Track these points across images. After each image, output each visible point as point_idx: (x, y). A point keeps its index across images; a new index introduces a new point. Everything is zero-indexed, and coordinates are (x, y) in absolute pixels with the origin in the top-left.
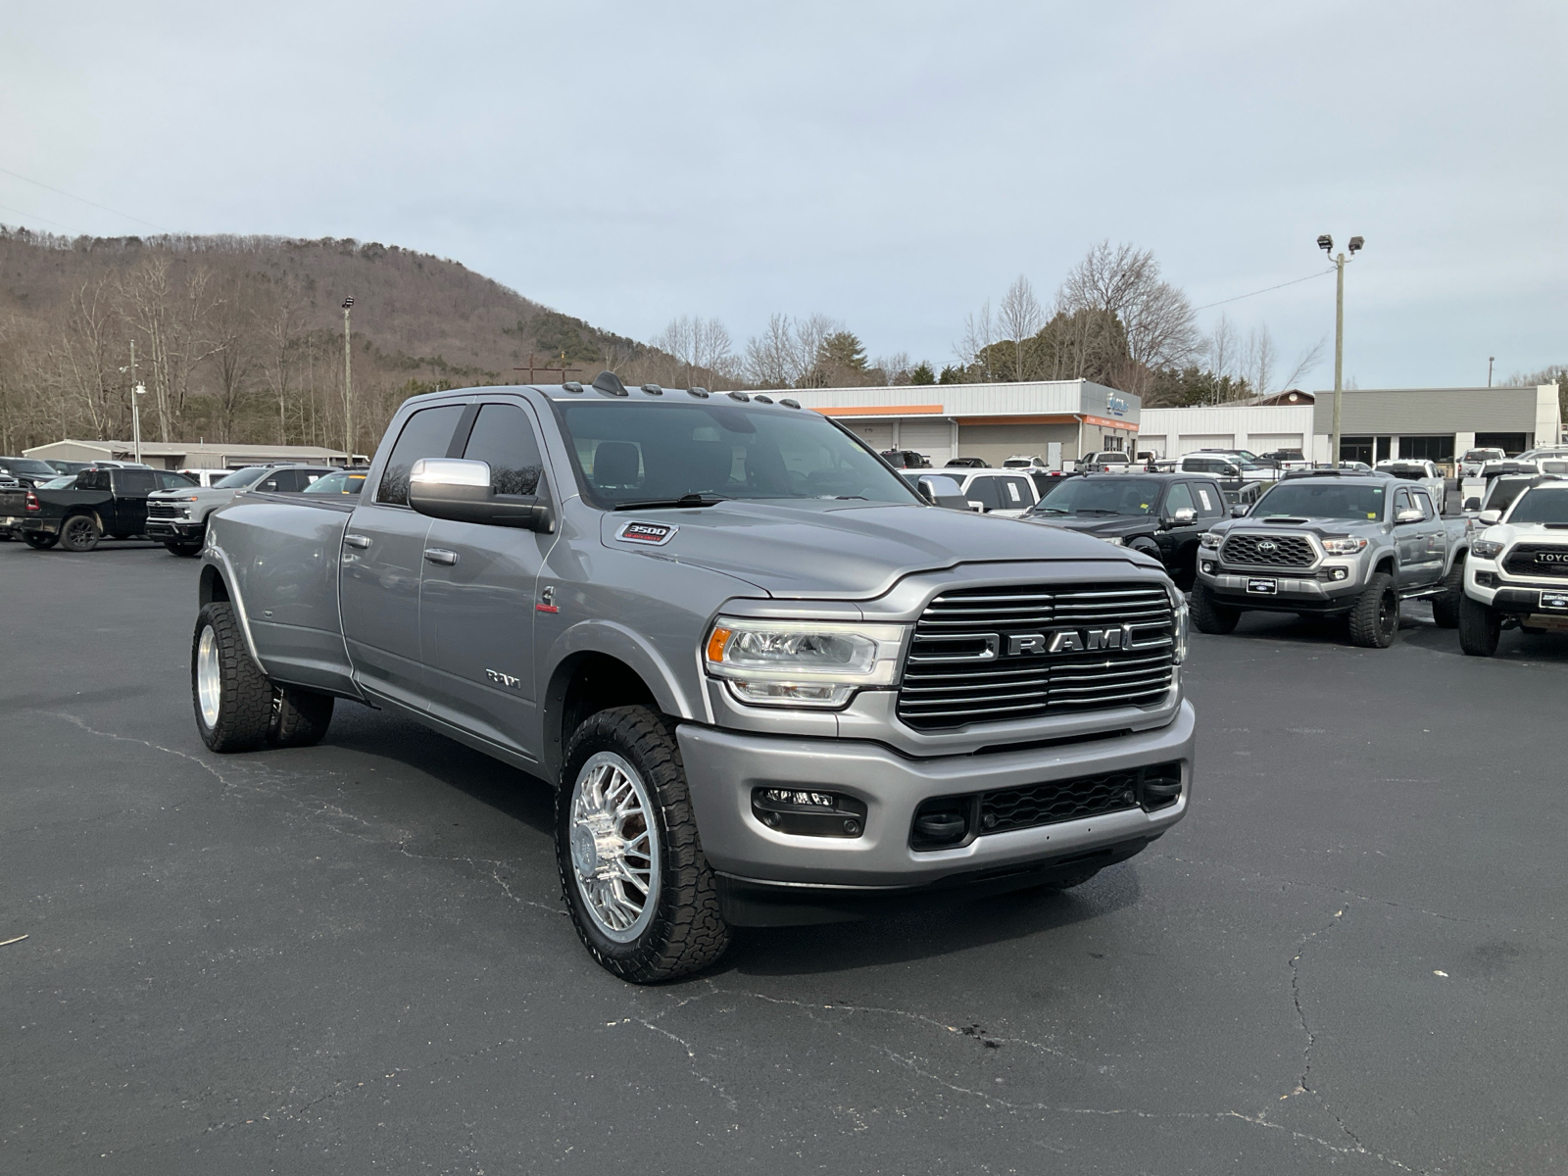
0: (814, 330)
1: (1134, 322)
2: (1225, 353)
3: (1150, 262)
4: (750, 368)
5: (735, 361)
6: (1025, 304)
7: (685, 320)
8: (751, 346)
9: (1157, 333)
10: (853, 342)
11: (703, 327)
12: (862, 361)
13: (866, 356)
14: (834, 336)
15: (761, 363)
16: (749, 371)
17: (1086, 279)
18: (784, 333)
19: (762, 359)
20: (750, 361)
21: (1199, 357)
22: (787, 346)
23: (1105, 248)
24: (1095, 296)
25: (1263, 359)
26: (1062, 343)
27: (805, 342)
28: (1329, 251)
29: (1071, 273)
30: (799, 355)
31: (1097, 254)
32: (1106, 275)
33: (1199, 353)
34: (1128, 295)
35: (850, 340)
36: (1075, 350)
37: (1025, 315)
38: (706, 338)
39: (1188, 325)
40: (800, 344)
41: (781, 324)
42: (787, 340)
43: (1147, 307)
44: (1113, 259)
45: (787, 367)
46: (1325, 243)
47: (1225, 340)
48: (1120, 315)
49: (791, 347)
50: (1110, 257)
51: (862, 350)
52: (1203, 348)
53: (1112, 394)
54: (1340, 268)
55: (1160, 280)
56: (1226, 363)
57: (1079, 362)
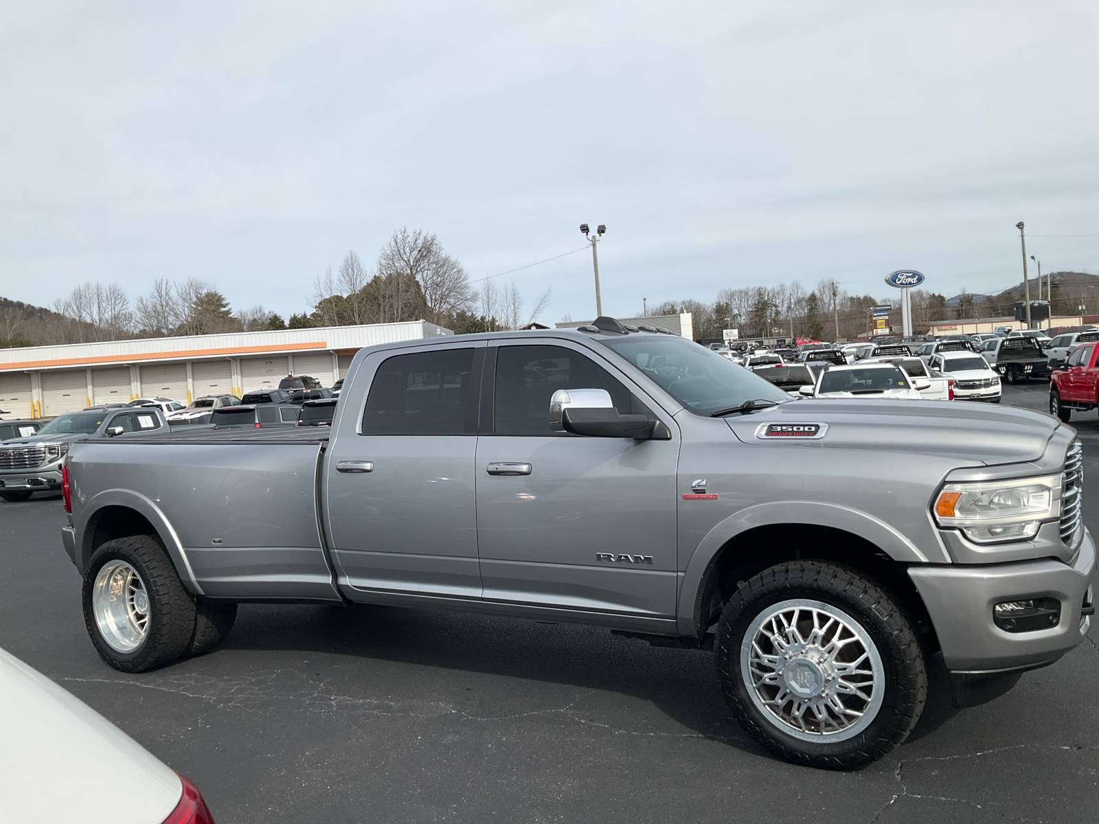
0: (191, 291)
1: (429, 282)
2: (490, 301)
3: (436, 242)
4: (139, 320)
5: (129, 317)
6: (355, 270)
7: (88, 286)
8: (140, 304)
9: (444, 289)
10: (220, 299)
11: (103, 291)
12: (228, 312)
13: (230, 309)
14: (204, 294)
15: (148, 316)
16: (140, 323)
17: (395, 253)
18: (166, 294)
19: (149, 313)
20: (139, 315)
21: (473, 304)
22: (171, 303)
23: (405, 232)
24: (402, 264)
25: (514, 304)
26: (384, 297)
27: (184, 300)
28: (587, 234)
29: (383, 249)
30: (181, 310)
31: (400, 236)
32: (407, 250)
33: (472, 302)
34: (424, 264)
35: (217, 298)
36: (394, 301)
37: (357, 278)
38: (107, 299)
39: (464, 283)
40: (180, 301)
41: (164, 287)
42: (169, 298)
43: (437, 273)
44: (411, 239)
45: (171, 319)
46: (585, 229)
47: (490, 292)
48: (418, 278)
49: (173, 304)
50: (409, 239)
51: (228, 304)
52: (474, 298)
53: (439, 330)
54: (594, 245)
55: (443, 254)
56: (492, 307)
57: (397, 310)
